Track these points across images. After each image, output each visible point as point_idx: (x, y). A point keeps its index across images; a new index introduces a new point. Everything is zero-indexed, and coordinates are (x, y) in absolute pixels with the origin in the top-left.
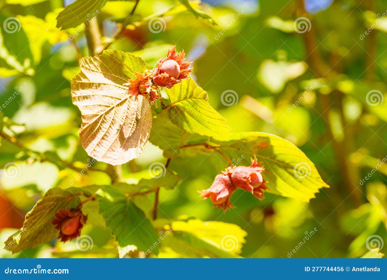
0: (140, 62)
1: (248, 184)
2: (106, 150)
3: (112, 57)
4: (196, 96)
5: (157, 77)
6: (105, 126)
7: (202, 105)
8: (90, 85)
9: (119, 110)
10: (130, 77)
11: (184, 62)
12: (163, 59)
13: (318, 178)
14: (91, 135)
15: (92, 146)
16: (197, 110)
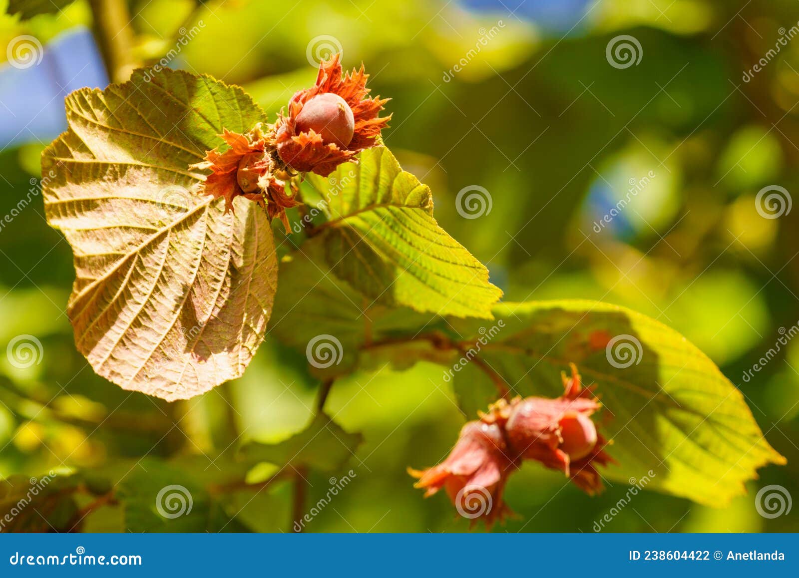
0: (239, 101)
1: (555, 446)
2: (147, 356)
3: (157, 87)
4: (399, 198)
5: (287, 143)
6: (143, 286)
7: (417, 225)
8: (96, 171)
9: (182, 242)
10: (210, 146)
11: (364, 101)
12: (305, 92)
13: (755, 435)
14: (101, 314)
15: (107, 347)
16: (406, 240)
